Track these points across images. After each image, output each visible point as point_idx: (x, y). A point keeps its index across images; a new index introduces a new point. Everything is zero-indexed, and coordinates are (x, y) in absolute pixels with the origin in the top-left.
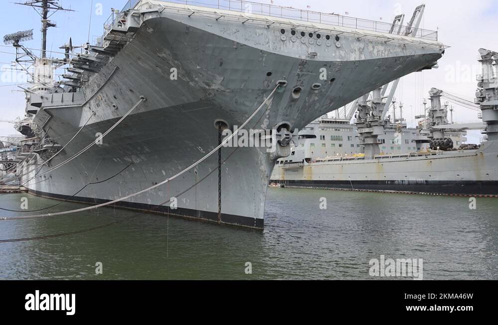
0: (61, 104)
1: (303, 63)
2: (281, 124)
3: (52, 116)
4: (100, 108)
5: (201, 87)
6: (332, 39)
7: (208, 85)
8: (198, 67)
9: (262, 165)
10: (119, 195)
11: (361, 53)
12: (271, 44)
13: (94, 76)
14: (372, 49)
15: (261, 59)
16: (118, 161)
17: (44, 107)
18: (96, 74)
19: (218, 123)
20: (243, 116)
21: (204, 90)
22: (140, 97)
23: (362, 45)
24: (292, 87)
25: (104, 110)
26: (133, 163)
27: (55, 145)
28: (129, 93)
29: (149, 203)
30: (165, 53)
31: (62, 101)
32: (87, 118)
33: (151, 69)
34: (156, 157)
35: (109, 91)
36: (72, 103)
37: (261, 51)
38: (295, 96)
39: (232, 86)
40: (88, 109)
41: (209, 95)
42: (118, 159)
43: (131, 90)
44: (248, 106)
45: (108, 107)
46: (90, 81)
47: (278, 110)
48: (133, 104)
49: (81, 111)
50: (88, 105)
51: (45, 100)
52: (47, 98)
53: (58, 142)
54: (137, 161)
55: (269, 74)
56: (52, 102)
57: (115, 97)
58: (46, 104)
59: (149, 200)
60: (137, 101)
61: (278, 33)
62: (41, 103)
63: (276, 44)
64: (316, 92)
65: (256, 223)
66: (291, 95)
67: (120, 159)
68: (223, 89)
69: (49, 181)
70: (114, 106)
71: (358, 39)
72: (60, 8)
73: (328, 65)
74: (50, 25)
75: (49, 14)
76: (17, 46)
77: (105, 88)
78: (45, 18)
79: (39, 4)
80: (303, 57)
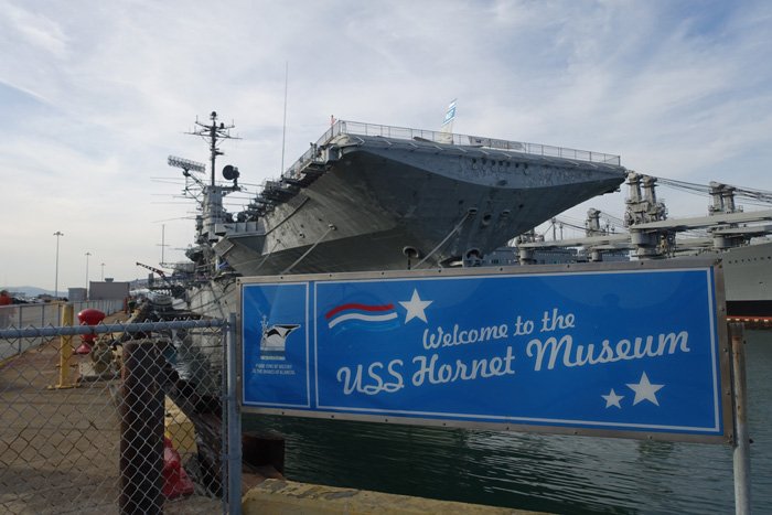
0: (245, 233)
1: (493, 191)
2: (470, 250)
3: (235, 245)
4: (285, 236)
5: (394, 216)
6: (521, 167)
7: (401, 214)
8: (392, 197)
11: (548, 179)
12: (463, 170)
13: (281, 206)
14: (558, 175)
15: (453, 188)
17: (227, 236)
18: (284, 204)
19: (407, 250)
22: (330, 226)
23: (549, 172)
24: (482, 215)
25: (289, 238)
27: (233, 272)
28: (318, 222)
31: (247, 230)
32: (272, 246)
35: (297, 221)
36: (255, 232)
37: (454, 180)
38: (485, 223)
39: (425, 215)
40: (272, 237)
43: (320, 219)
44: (438, 233)
45: (294, 235)
46: (276, 211)
47: (468, 236)
48: (322, 233)
49: (265, 239)
50: (272, 233)
51: (229, 229)
52: (231, 228)
55: (461, 202)
56: (236, 231)
57: (302, 226)
58: (230, 233)
60: (326, 230)
61: (470, 163)
62: (225, 233)
63: (468, 174)
64: (505, 218)
66: (481, 222)
68: (415, 217)
70: (301, 235)
72: (228, 137)
73: (517, 192)
74: (218, 153)
75: (217, 143)
76: (187, 175)
77: (292, 218)
78: (213, 146)
79: (208, 133)
80: (494, 185)
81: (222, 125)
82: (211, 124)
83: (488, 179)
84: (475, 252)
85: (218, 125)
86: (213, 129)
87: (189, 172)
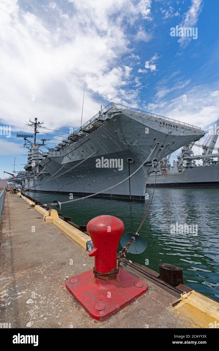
0: (56, 156)
1: (167, 135)
2: (154, 159)
3: (51, 160)
4: (73, 156)
5: (128, 145)
6: (175, 128)
7: (131, 143)
8: (130, 136)
9: (144, 175)
10: (72, 189)
11: (184, 133)
12: (157, 127)
13: (74, 144)
14: (186, 132)
15: (153, 133)
16: (74, 177)
17: (48, 157)
18: (76, 142)
19: (128, 159)
20: (141, 156)
21: (129, 146)
22: (96, 150)
23: (183, 130)
24: (161, 145)
25: (75, 157)
26: (80, 178)
27: (47, 172)
28: (91, 149)
29: (86, 192)
30: (117, 130)
31: (56, 155)
32: (66, 161)
33: (107, 138)
34: (92, 175)
35: (81, 149)
36: (60, 155)
37: (154, 130)
38: (162, 149)
39: (140, 144)
40: (67, 157)
41: (130, 148)
42: (74, 176)
43: (92, 148)
44: (144, 152)
45: (78, 156)
46: (70, 146)
47: (154, 154)
48: (91, 154)
49: (63, 158)
50: (67, 156)
51: (49, 154)
52: (50, 154)
53: (48, 171)
54: (82, 176)
55: (155, 139)
56: (52, 155)
57: (83, 151)
58: (49, 156)
59: (86, 191)
60: (94, 152)
61: (159, 124)
62: (47, 156)
63: (159, 128)
64: (168, 147)
65: (141, 198)
66: (160, 148)
67: (75, 176)
68: (137, 145)
69: (40, 186)
70: (81, 155)
71: (182, 128)
72: (41, 127)
73: (174, 136)
74: (37, 132)
75: (37, 129)
76: (25, 139)
77: (78, 148)
78: (35, 130)
79: (34, 125)
80: (167, 133)
81: (39, 122)
82: (35, 122)
83: (165, 130)
84: (155, 160)
85: (37, 122)
86: (36, 124)
87: (26, 138)
